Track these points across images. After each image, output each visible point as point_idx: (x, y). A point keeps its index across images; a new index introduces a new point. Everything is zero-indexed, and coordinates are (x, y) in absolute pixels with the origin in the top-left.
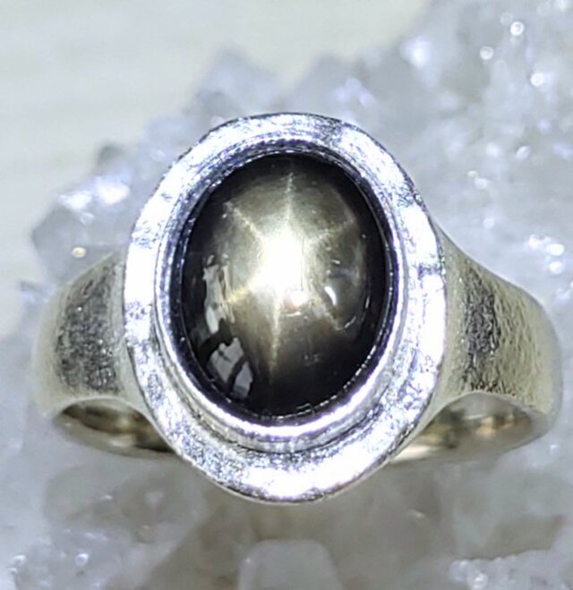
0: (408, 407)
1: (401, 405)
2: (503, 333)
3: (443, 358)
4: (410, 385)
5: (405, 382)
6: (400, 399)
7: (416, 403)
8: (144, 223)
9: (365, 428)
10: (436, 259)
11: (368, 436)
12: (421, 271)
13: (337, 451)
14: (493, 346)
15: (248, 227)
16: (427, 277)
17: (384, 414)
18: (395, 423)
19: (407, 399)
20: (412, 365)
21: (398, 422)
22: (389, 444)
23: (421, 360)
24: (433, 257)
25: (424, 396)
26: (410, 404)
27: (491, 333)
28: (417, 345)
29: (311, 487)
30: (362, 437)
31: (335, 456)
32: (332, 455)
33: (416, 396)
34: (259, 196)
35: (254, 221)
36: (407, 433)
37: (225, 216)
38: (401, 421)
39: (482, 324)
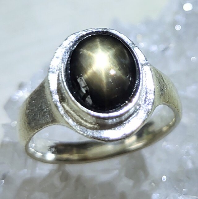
0: (148, 104)
1: (146, 105)
2: (167, 85)
3: (155, 89)
4: (147, 99)
5: (145, 97)
6: (145, 103)
7: (150, 103)
8: (52, 66)
9: (137, 112)
10: (146, 61)
11: (138, 115)
12: (142, 65)
13: (129, 121)
14: (166, 89)
15: (90, 54)
16: (144, 67)
17: (141, 108)
18: (146, 110)
19: (147, 103)
20: (146, 92)
21: (146, 109)
22: (145, 117)
23: (148, 91)
24: (145, 61)
25: (152, 101)
26: (149, 104)
27: (164, 85)
28: (146, 86)
29: (124, 134)
30: (137, 115)
31: (130, 123)
32: (128, 122)
33: (150, 101)
34: (91, 45)
35: (91, 52)
36: (150, 112)
37: (81, 53)
38: (147, 109)
39: (161, 82)
